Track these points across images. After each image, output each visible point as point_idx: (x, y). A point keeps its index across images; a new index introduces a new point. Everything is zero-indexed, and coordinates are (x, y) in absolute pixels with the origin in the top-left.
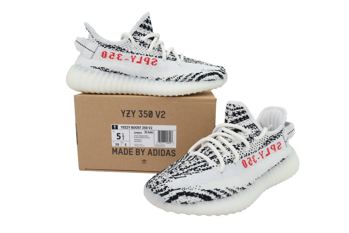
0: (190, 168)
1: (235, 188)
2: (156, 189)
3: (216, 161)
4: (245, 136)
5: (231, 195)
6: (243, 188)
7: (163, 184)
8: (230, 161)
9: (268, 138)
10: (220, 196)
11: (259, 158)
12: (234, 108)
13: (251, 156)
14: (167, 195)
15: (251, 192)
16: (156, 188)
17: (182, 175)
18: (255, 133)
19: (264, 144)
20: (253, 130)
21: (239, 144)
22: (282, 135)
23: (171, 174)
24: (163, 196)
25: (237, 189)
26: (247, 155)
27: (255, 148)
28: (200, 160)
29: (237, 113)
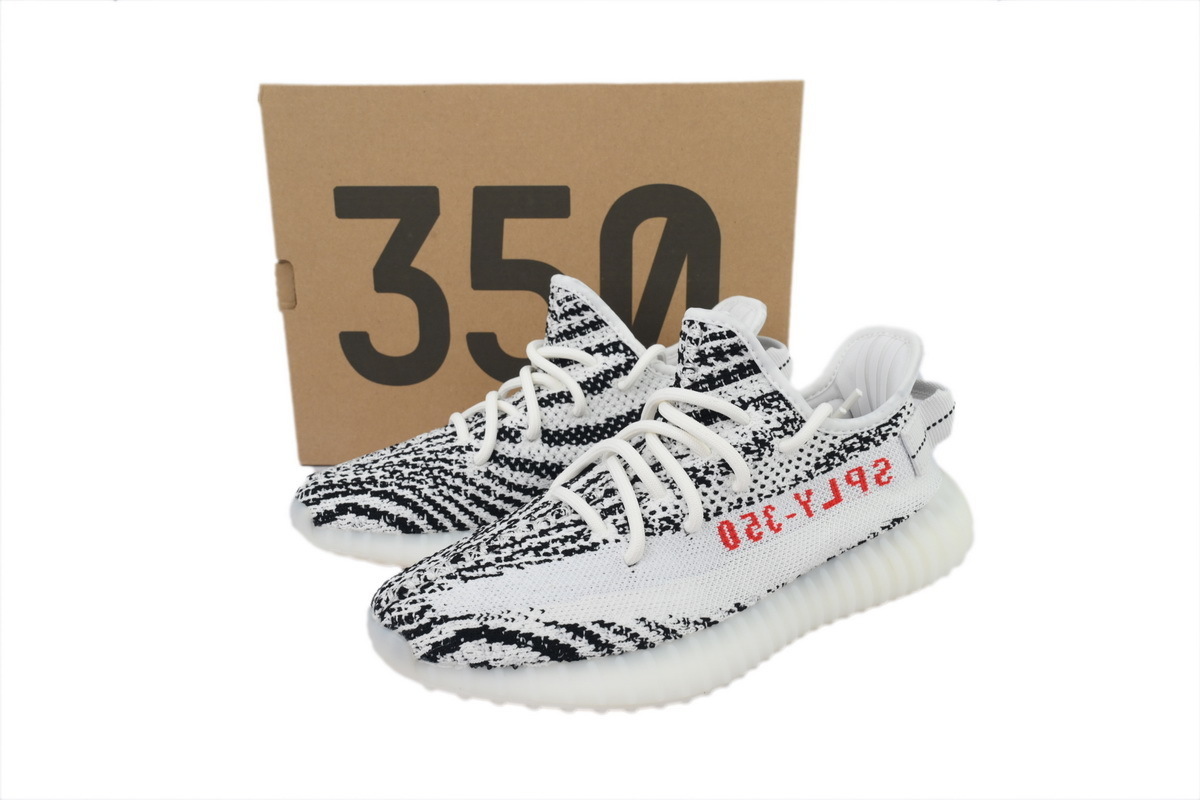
0: (525, 546)
1: (674, 620)
2: (395, 614)
3: (618, 523)
4: (739, 436)
5: (653, 645)
6: (708, 620)
7: (418, 597)
8: (672, 524)
9: (837, 442)
10: (613, 646)
11: (793, 515)
12: (705, 334)
13: (758, 509)
14: (425, 635)
15: (737, 636)
16: (393, 610)
17: (490, 570)
18: (779, 425)
19: (818, 466)
20: (770, 413)
21: (710, 465)
22: (895, 434)
23: (455, 565)
24: (412, 639)
25: (682, 623)
26: (743, 504)
27: (778, 480)
28: (566, 520)
29: (712, 351)
